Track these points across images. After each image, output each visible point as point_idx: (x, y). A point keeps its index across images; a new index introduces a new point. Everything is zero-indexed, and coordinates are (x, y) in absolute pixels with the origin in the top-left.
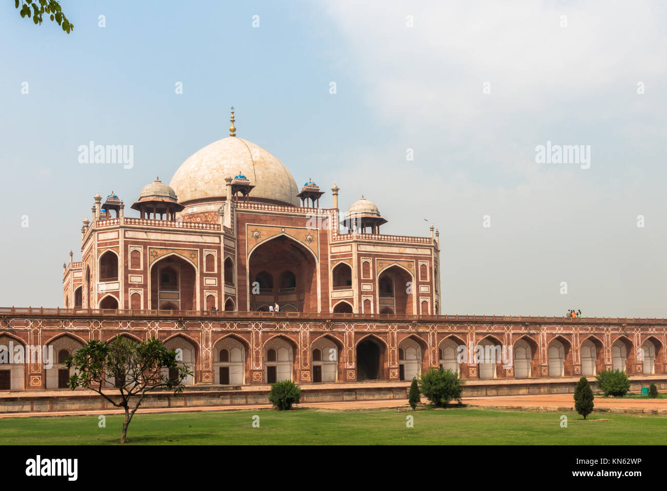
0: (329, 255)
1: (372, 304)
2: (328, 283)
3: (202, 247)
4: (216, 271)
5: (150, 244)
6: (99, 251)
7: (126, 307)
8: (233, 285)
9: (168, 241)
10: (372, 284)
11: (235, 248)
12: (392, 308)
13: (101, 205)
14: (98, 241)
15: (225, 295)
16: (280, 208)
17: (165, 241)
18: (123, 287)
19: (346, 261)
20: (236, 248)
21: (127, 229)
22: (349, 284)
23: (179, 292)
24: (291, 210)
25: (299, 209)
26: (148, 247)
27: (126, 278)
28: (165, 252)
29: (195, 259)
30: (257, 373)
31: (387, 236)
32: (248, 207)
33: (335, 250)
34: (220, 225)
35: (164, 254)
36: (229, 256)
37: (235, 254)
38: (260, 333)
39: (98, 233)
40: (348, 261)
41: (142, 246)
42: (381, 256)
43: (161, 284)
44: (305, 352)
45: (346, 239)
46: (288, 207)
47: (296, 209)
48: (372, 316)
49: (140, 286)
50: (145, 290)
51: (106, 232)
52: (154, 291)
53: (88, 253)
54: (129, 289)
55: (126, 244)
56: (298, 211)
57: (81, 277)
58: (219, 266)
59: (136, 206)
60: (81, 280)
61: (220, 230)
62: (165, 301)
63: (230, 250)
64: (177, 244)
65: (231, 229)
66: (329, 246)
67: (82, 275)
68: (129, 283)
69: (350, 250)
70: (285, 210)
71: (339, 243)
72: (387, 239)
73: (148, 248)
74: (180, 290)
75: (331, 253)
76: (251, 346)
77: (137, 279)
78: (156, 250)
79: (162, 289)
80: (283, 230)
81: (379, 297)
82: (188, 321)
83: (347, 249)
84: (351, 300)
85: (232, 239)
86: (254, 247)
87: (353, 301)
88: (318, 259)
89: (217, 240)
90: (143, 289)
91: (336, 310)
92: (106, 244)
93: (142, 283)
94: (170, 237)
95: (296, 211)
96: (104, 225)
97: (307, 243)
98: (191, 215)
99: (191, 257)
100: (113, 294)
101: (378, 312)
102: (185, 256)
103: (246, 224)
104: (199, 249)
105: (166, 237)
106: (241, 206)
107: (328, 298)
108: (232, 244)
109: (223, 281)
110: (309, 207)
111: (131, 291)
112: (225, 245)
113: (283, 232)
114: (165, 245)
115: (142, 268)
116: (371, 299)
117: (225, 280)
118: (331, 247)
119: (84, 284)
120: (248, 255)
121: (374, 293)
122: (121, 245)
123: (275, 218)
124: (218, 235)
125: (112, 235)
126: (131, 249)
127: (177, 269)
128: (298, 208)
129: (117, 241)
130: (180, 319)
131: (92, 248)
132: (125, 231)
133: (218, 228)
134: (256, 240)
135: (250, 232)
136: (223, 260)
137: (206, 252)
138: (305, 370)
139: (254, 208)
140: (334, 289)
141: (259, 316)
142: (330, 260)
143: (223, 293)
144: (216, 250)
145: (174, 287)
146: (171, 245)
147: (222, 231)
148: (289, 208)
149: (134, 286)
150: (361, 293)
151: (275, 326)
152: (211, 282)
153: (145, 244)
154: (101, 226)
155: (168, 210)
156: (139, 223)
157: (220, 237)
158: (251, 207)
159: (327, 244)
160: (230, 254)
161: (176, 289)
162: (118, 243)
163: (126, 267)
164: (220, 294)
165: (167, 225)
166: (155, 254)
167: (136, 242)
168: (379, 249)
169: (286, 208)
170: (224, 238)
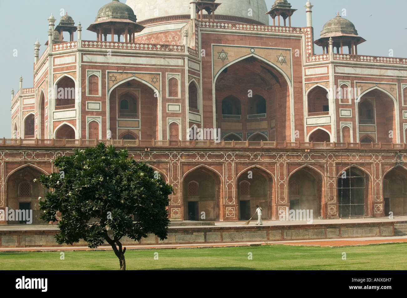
0: (304, 77)
1: (351, 132)
2: (302, 108)
3: (164, 70)
4: (179, 96)
5: (108, 67)
6: (55, 77)
7: (83, 136)
8: (198, 111)
9: (128, 64)
10: (351, 109)
11: (199, 71)
12: (373, 136)
13: (55, 27)
14: (54, 66)
15: (190, 122)
16: (248, 26)
17: (125, 64)
18: (81, 115)
19: (322, 84)
20: (201, 71)
21: (85, 52)
22: (326, 109)
23: (140, 120)
24: (261, 29)
25: (270, 28)
26: (107, 71)
27: (83, 104)
28: (124, 76)
29: (157, 84)
30: (230, 208)
31: (367, 56)
32: (213, 26)
33: (309, 72)
34: (184, 46)
35: (123, 79)
36: (194, 79)
37: (200, 77)
38: (233, 165)
39: (54, 58)
40: (324, 84)
41: (101, 71)
42: (360, 78)
43: (120, 111)
44: (282, 185)
45: (321, 60)
46: (257, 26)
47: (266, 28)
48: (352, 145)
49: (98, 113)
50: (104, 117)
51: (63, 56)
52: (112, 119)
53: (42, 79)
54: (87, 116)
55: (83, 68)
56: (268, 29)
57: (34, 104)
58: (183, 91)
59: (93, 28)
60: (33, 107)
61: (184, 52)
62: (124, 129)
63: (194, 73)
64: (137, 68)
65: (195, 50)
66: (303, 68)
67: (35, 101)
68: (87, 110)
69: (327, 72)
70: (254, 29)
71: (314, 65)
72: (367, 60)
73: (107, 73)
74: (140, 118)
75: (306, 75)
76: (223, 179)
77: (94, 106)
78: (115, 75)
79: (121, 116)
80: (252, 50)
81: (359, 123)
82: (155, 152)
83: (323, 70)
84: (329, 127)
85: (197, 62)
86: (221, 69)
87: (330, 128)
88: (291, 82)
89: (180, 62)
90: (101, 117)
91: (312, 138)
92: (62, 69)
93: (101, 110)
94: (130, 60)
95: (266, 30)
96: (61, 49)
97: (279, 65)
98: (150, 35)
99: (153, 81)
100: (69, 122)
101: (358, 141)
102: (146, 81)
103: (212, 44)
104: (161, 73)
105: (127, 60)
106: (206, 25)
107: (302, 125)
108: (196, 67)
109: (187, 108)
110: (281, 25)
111: (89, 119)
112: (189, 67)
113: (252, 53)
114: (125, 68)
115: (100, 94)
116: (350, 126)
117: (189, 106)
118: (305, 69)
119: (36, 112)
120: (214, 78)
121: (353, 119)
122: (78, 70)
123: (243, 37)
124: (182, 57)
125: (68, 60)
126: (89, 73)
127: (138, 94)
128: (268, 26)
129: (74, 66)
130: (146, 149)
131: (47, 73)
132: (82, 54)
133: (182, 50)
134: (223, 61)
135: (216, 53)
136: (187, 85)
137: (169, 76)
138: (281, 206)
139: (221, 27)
140: (309, 115)
141: (232, 146)
142: (304, 82)
143: (188, 121)
144: (180, 74)
145: (133, 113)
146: (131, 69)
147: (187, 53)
148: (259, 27)
149: (92, 113)
150: (339, 119)
151: (249, 157)
152: (174, 108)
153: (103, 68)
154: (57, 49)
155: (126, 31)
156: (97, 45)
157: (184, 59)
158: (217, 26)
159: (301, 65)
160: (195, 78)
161: (136, 116)
162: (75, 67)
163: (83, 94)
164: (184, 122)
165: (127, 47)
166: (113, 79)
167: (94, 66)
168: (358, 71)
169: (255, 27)
170: (188, 60)
